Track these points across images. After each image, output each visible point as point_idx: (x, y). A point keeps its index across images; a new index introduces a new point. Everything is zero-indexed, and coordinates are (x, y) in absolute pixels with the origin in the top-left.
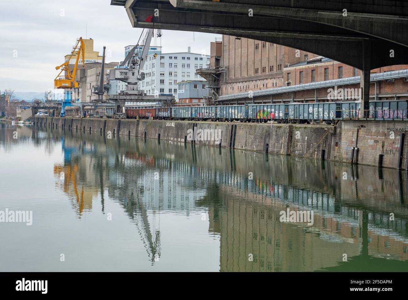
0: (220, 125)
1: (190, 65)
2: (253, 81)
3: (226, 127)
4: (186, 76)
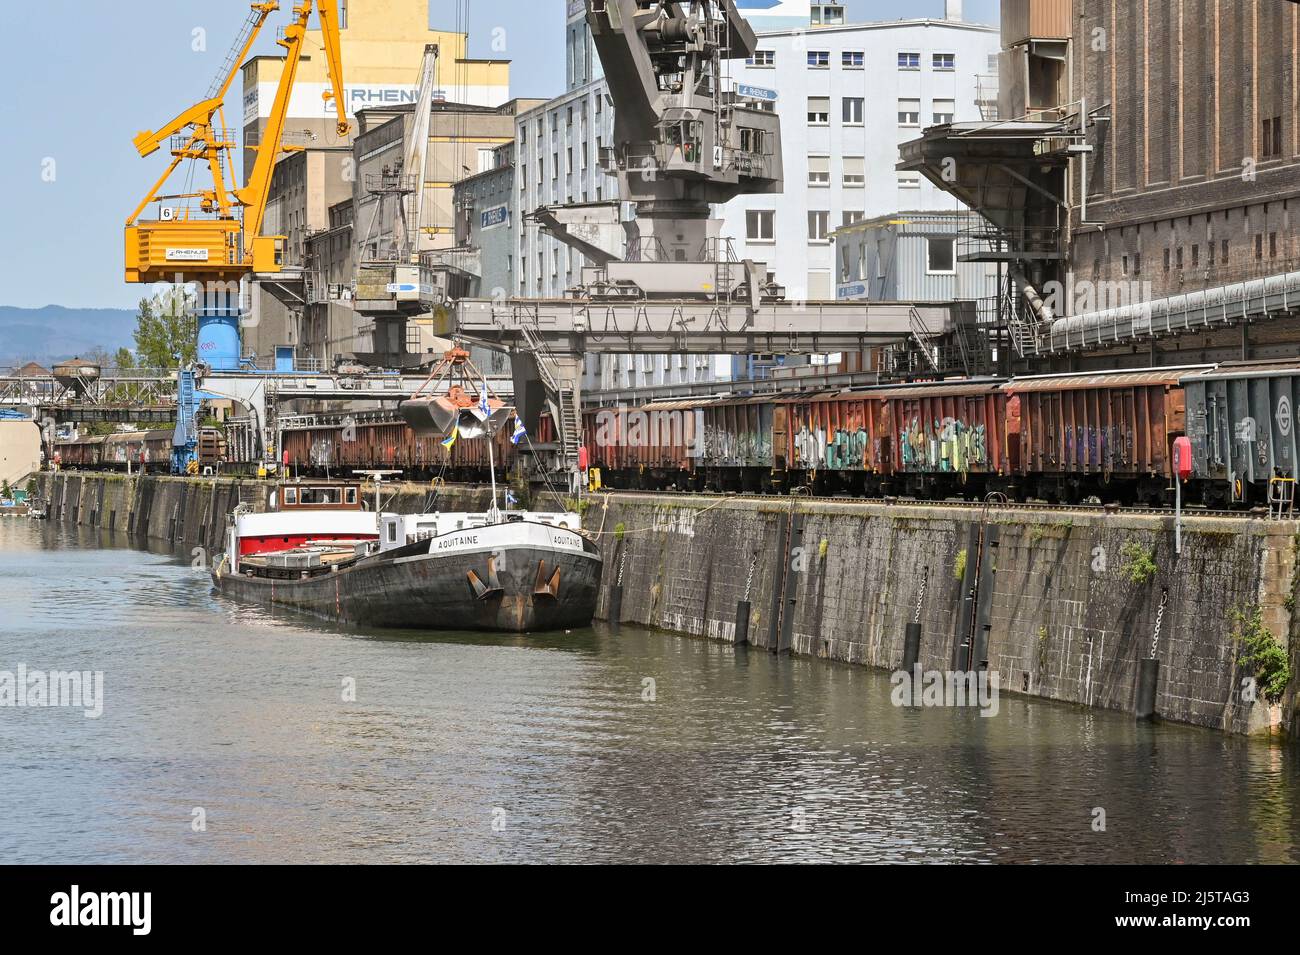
0: (917, 525)
1: (866, 107)
2: (1208, 215)
3: (947, 537)
4: (836, 179)
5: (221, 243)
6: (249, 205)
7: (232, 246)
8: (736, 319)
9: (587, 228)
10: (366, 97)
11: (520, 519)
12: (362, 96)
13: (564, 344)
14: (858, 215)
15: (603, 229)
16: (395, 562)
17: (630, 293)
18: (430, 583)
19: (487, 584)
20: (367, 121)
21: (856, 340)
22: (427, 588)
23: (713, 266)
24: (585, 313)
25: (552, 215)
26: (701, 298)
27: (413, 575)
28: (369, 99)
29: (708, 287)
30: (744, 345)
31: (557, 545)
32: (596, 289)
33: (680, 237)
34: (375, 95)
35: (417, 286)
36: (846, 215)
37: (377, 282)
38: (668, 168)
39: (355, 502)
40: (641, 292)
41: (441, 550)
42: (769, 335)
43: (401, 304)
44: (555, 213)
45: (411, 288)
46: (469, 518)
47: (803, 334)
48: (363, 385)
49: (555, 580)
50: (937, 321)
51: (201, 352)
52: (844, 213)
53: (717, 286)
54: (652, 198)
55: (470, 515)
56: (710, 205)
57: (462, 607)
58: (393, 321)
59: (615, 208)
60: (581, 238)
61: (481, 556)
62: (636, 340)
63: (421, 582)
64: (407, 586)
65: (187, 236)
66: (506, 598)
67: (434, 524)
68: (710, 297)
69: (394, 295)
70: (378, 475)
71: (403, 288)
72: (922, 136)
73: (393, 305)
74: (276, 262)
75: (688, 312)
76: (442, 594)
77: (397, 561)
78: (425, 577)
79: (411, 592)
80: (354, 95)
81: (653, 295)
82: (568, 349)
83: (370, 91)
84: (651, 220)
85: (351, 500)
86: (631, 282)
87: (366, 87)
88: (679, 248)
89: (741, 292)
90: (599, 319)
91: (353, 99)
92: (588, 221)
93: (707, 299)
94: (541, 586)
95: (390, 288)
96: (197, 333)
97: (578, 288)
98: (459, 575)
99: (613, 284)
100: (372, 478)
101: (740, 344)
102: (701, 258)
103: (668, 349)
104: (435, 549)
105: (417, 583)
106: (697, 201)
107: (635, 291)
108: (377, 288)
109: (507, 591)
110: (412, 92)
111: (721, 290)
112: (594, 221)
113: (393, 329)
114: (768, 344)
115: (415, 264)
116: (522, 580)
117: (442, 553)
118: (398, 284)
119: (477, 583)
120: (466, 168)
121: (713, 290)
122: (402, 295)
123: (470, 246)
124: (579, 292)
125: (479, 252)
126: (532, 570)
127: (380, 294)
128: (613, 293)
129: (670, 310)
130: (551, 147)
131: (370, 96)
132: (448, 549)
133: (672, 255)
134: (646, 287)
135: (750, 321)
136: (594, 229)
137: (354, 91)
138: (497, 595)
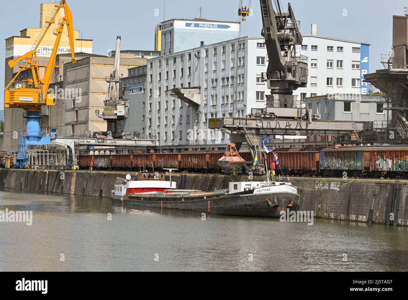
5: (37, 96)
6: (44, 84)
7: (40, 97)
8: (303, 125)
9: (190, 95)
10: (48, 50)
11: (284, 184)
12: (46, 50)
13: (254, 131)
14: (315, 94)
15: (195, 95)
16: (240, 196)
17: (273, 116)
18: (253, 202)
19: (274, 203)
20: (60, 58)
21: (337, 132)
22: (252, 204)
23: (297, 109)
24: (261, 122)
25: (180, 91)
26: (293, 118)
27: (247, 200)
28: (49, 51)
29: (295, 115)
30: (305, 133)
31: (293, 192)
32: (263, 115)
33: (285, 100)
34: (50, 50)
35: (123, 111)
36: (312, 94)
37: (111, 110)
38: (288, 79)
39: (163, 178)
40: (276, 116)
41: (258, 193)
42: (312, 130)
43: (118, 117)
44: (181, 90)
45: (122, 112)
46: (260, 183)
47: (322, 130)
48: (105, 142)
49: (292, 202)
50: (360, 127)
51: (28, 130)
52: (311, 93)
53: (298, 115)
54: (278, 88)
55: (261, 182)
56: (293, 91)
57: (264, 210)
58: (113, 122)
59: (199, 89)
60: (188, 98)
61: (272, 195)
62: (275, 131)
63: (250, 202)
64: (244, 203)
65: (26, 93)
66: (279, 207)
67: (250, 185)
68: (296, 118)
69: (116, 114)
70: (170, 170)
71: (119, 112)
72: (376, 72)
73: (116, 117)
74: (54, 103)
75: (291, 122)
76: (257, 206)
77: (241, 196)
78: (251, 201)
79: (246, 205)
80: (44, 49)
81: (280, 117)
82: (255, 133)
83: (49, 48)
84: (278, 95)
85: (162, 177)
86: (273, 113)
87: (48, 47)
88: (285, 103)
89: (305, 117)
90: (265, 124)
91: (43, 51)
92: (190, 93)
93: (295, 119)
94: (289, 204)
95: (115, 112)
96: (26, 124)
97: (251, 115)
98: (264, 200)
99: (268, 114)
100: (168, 171)
101: (304, 133)
102: (291, 107)
103: (283, 134)
104: (255, 192)
105: (248, 202)
106: (290, 89)
107: (274, 116)
108: (111, 112)
109: (279, 205)
110: (62, 49)
111: (299, 116)
112: (192, 93)
113: (113, 124)
114: (312, 133)
115: (123, 105)
116: (284, 202)
117: (258, 194)
118: (118, 111)
119: (270, 203)
120: (122, 74)
121: (297, 116)
122: (119, 114)
123: (124, 99)
124: (251, 116)
125: (129, 101)
126: (287, 199)
127: (112, 114)
128: (268, 116)
129: (286, 122)
130: (164, 69)
131: (49, 50)
132: (260, 192)
133: (283, 105)
134: (278, 115)
135: (307, 126)
136: (192, 96)
137: (44, 48)
138: (276, 207)
